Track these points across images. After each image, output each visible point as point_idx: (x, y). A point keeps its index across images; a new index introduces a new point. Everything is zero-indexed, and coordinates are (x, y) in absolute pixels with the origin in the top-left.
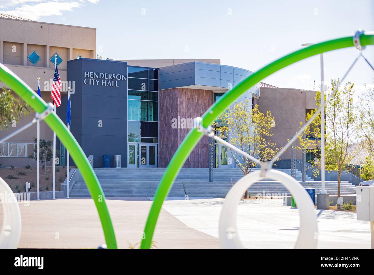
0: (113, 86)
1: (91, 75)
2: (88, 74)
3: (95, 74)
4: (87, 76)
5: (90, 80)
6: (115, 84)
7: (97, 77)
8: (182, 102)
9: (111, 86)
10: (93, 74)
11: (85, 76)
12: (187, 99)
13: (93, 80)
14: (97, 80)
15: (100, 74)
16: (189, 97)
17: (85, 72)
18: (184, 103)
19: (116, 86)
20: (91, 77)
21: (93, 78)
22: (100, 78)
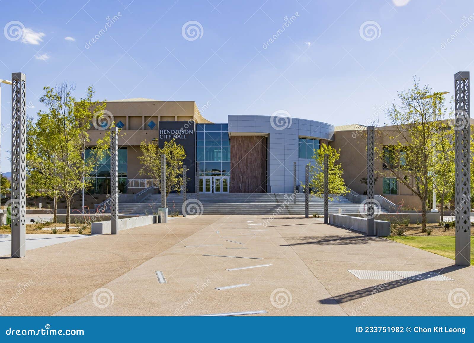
0: (182, 138)
1: (165, 132)
2: (163, 132)
3: (168, 131)
4: (162, 133)
5: (164, 135)
6: (183, 137)
7: (170, 133)
8: (234, 146)
9: (180, 138)
10: (166, 131)
11: (160, 133)
12: (238, 143)
13: (167, 135)
14: (169, 135)
15: (172, 131)
16: (240, 142)
17: (160, 131)
18: (236, 146)
19: (185, 138)
20: (165, 133)
21: (167, 134)
22: (172, 133)
